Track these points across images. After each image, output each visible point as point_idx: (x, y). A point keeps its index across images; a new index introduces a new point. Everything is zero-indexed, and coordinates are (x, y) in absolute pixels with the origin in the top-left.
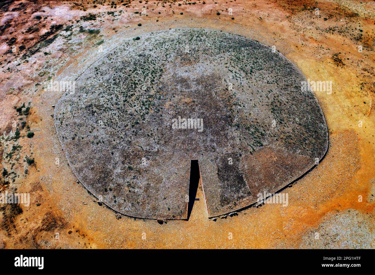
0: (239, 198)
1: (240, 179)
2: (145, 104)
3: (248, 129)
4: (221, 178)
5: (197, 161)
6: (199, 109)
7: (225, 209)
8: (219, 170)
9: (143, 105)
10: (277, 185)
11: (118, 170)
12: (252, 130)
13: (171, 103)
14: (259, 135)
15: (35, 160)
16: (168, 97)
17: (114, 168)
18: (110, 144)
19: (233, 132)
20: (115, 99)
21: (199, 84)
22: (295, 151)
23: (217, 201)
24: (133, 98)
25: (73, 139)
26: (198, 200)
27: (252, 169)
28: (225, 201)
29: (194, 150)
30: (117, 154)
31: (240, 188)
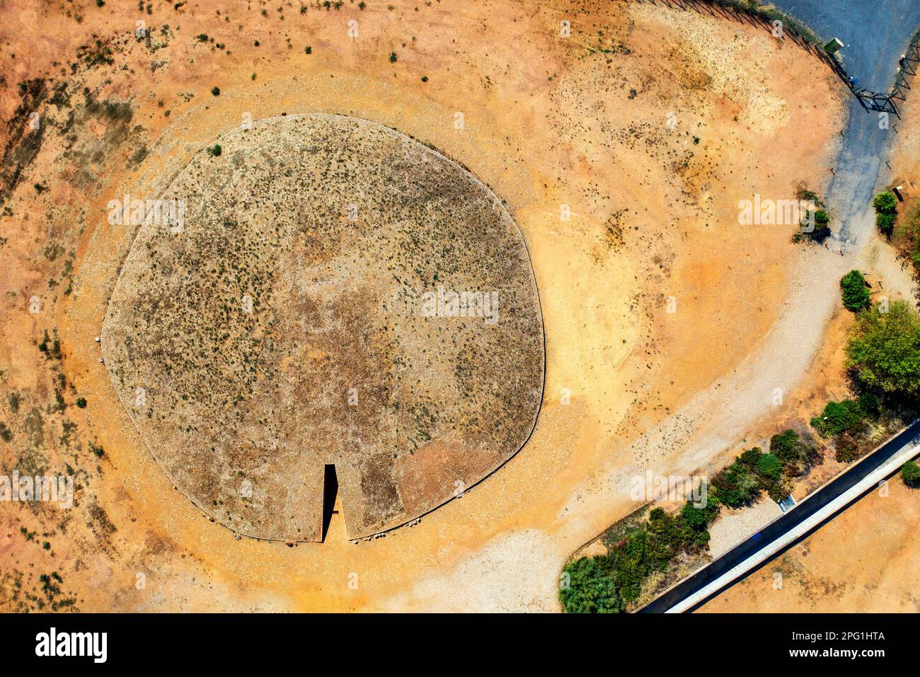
0: (388, 516)
1: (392, 492)
2: (250, 359)
3: (412, 410)
4: (366, 490)
5: (334, 465)
6: (337, 375)
7: (370, 530)
8: (363, 480)
9: (247, 361)
10: (442, 497)
11: (226, 476)
12: (418, 412)
13: (291, 359)
14: (428, 419)
15: (105, 450)
16: (286, 345)
17: (220, 471)
18: (206, 434)
19: (389, 418)
20: (197, 343)
21: (336, 315)
22: (478, 445)
23: (359, 521)
24: (228, 343)
25: (150, 416)
26: (337, 512)
27: (410, 476)
28: (369, 520)
29: (329, 449)
30: (220, 451)
31: (391, 503)
